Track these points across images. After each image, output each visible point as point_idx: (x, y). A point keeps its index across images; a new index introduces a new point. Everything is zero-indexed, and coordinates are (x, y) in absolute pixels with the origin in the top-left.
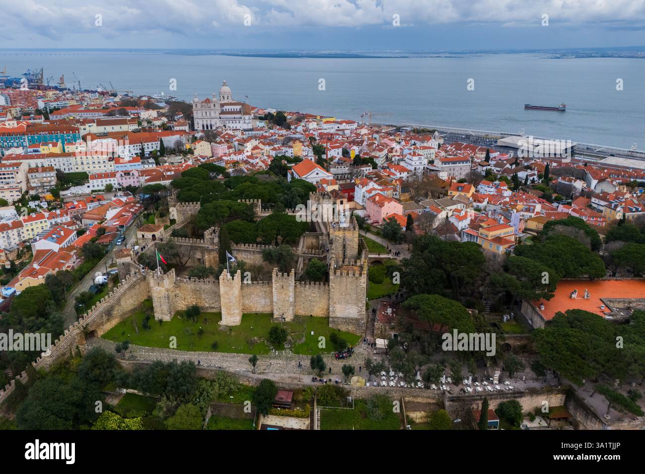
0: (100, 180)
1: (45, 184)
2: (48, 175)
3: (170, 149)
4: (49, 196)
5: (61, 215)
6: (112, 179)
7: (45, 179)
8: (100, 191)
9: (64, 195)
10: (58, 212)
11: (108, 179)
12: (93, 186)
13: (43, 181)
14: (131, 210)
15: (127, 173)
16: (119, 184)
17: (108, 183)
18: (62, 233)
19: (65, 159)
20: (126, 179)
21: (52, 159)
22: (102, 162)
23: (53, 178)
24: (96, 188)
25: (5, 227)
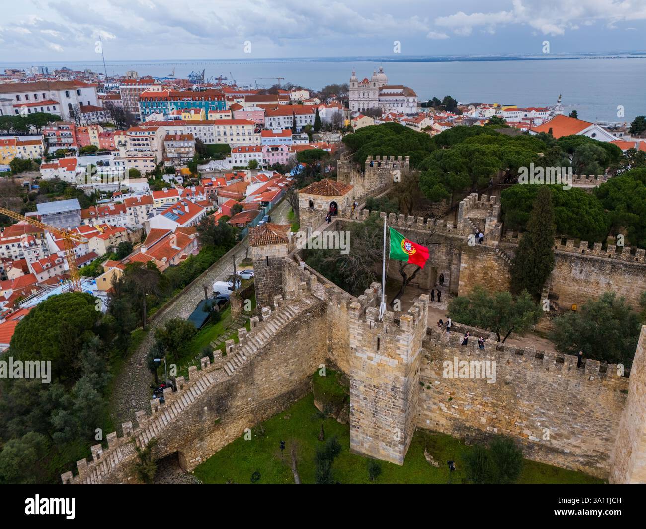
0: (243, 155)
1: (182, 155)
2: (186, 144)
3: (327, 124)
4: (186, 170)
5: (197, 193)
6: (257, 154)
7: (183, 149)
8: (242, 168)
9: (202, 170)
10: (193, 189)
11: (252, 154)
12: (236, 162)
13: (180, 152)
14: (280, 184)
15: (275, 149)
16: (265, 161)
17: (253, 158)
18: (187, 209)
19: (206, 127)
20: (273, 155)
21: (193, 127)
22: (247, 133)
23: (191, 149)
24: (239, 165)
25: (133, 202)
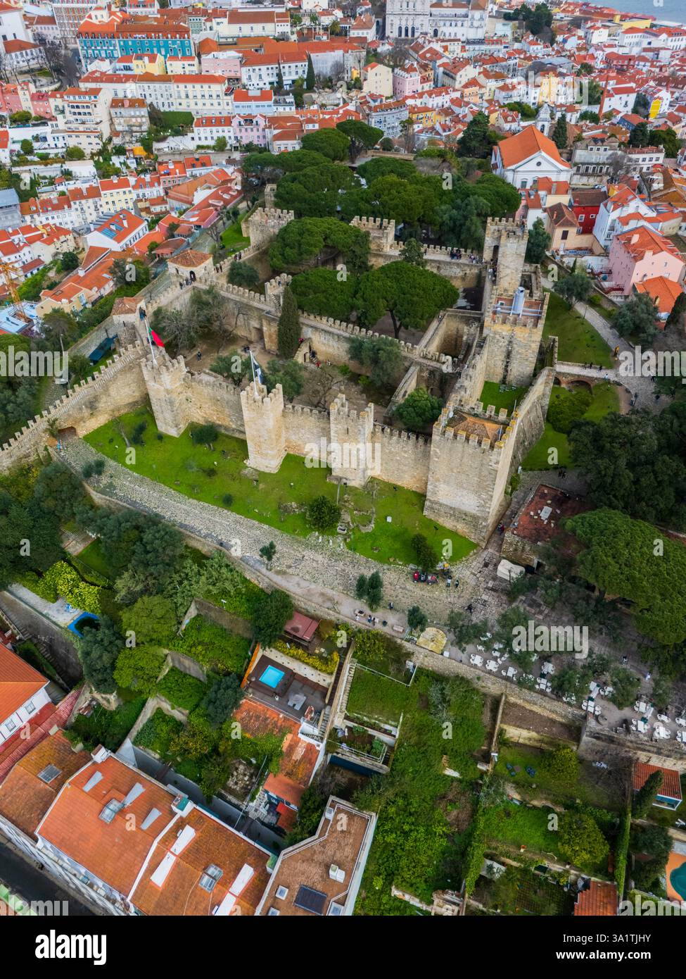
0: (208, 129)
1: (134, 129)
2: (138, 113)
3: (324, 78)
4: (139, 149)
5: (152, 185)
6: (226, 128)
7: (134, 120)
8: (208, 147)
9: (159, 150)
10: (148, 178)
11: (220, 129)
12: (200, 139)
13: (131, 123)
14: (225, 196)
15: (249, 120)
16: (236, 138)
17: (221, 135)
18: (125, 223)
19: (163, 86)
20: (246, 130)
21: (146, 85)
22: (214, 96)
23: (144, 120)
24: (203, 143)
25: (77, 194)
